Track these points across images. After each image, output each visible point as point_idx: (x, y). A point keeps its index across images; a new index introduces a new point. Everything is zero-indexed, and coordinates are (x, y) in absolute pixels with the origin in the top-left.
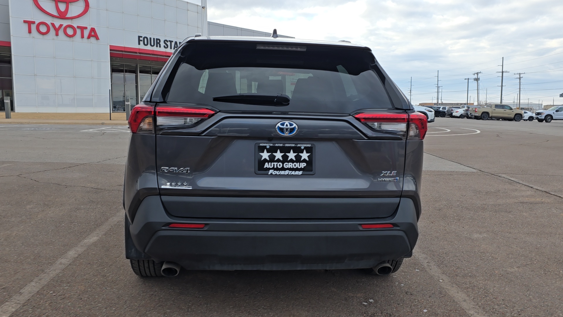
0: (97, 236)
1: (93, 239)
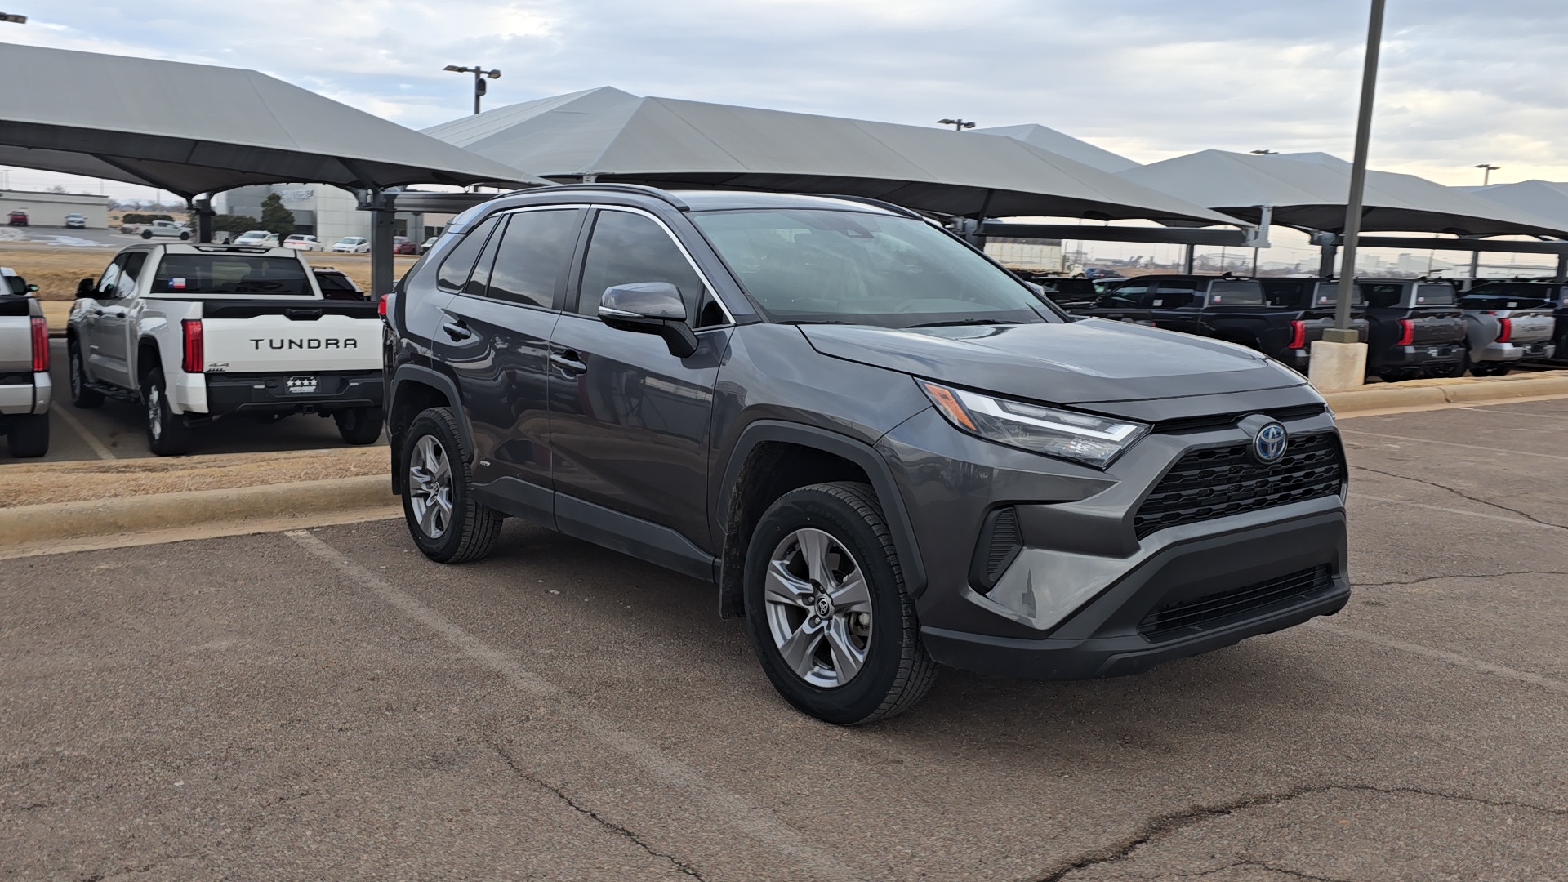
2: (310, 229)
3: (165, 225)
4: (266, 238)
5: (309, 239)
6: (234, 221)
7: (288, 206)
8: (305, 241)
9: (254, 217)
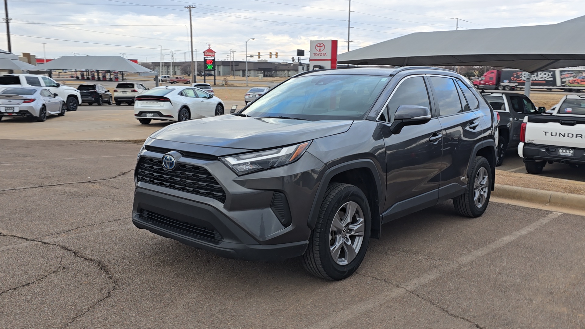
0: (503, 240)
1: (507, 239)
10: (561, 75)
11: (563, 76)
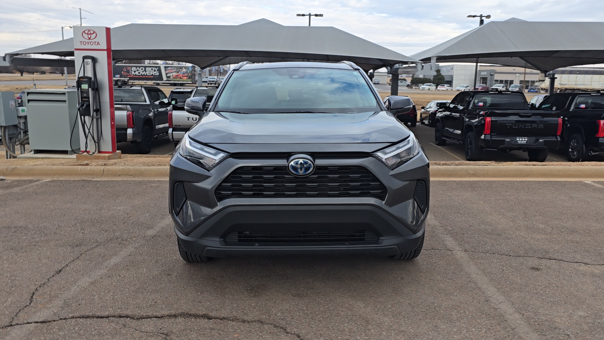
2: (450, 83)
3: (402, 82)
4: (431, 86)
5: (447, 86)
6: (423, 80)
7: (443, 74)
8: (445, 86)
9: (430, 78)
10: (166, 70)
11: (167, 72)
